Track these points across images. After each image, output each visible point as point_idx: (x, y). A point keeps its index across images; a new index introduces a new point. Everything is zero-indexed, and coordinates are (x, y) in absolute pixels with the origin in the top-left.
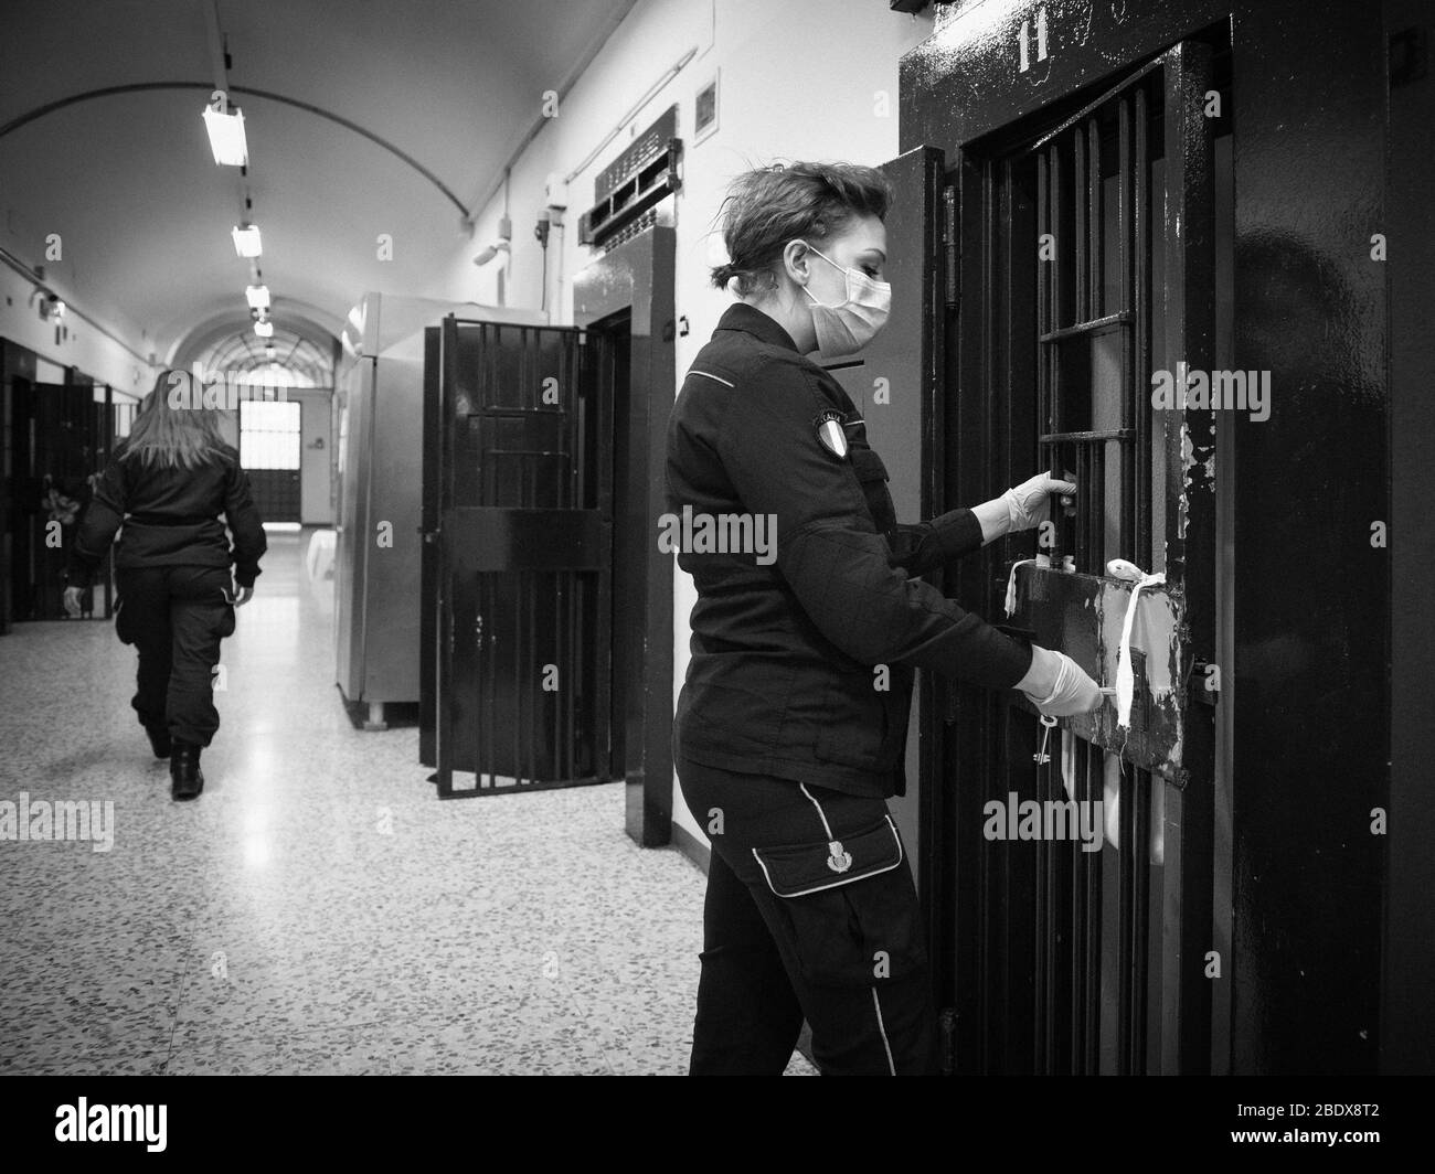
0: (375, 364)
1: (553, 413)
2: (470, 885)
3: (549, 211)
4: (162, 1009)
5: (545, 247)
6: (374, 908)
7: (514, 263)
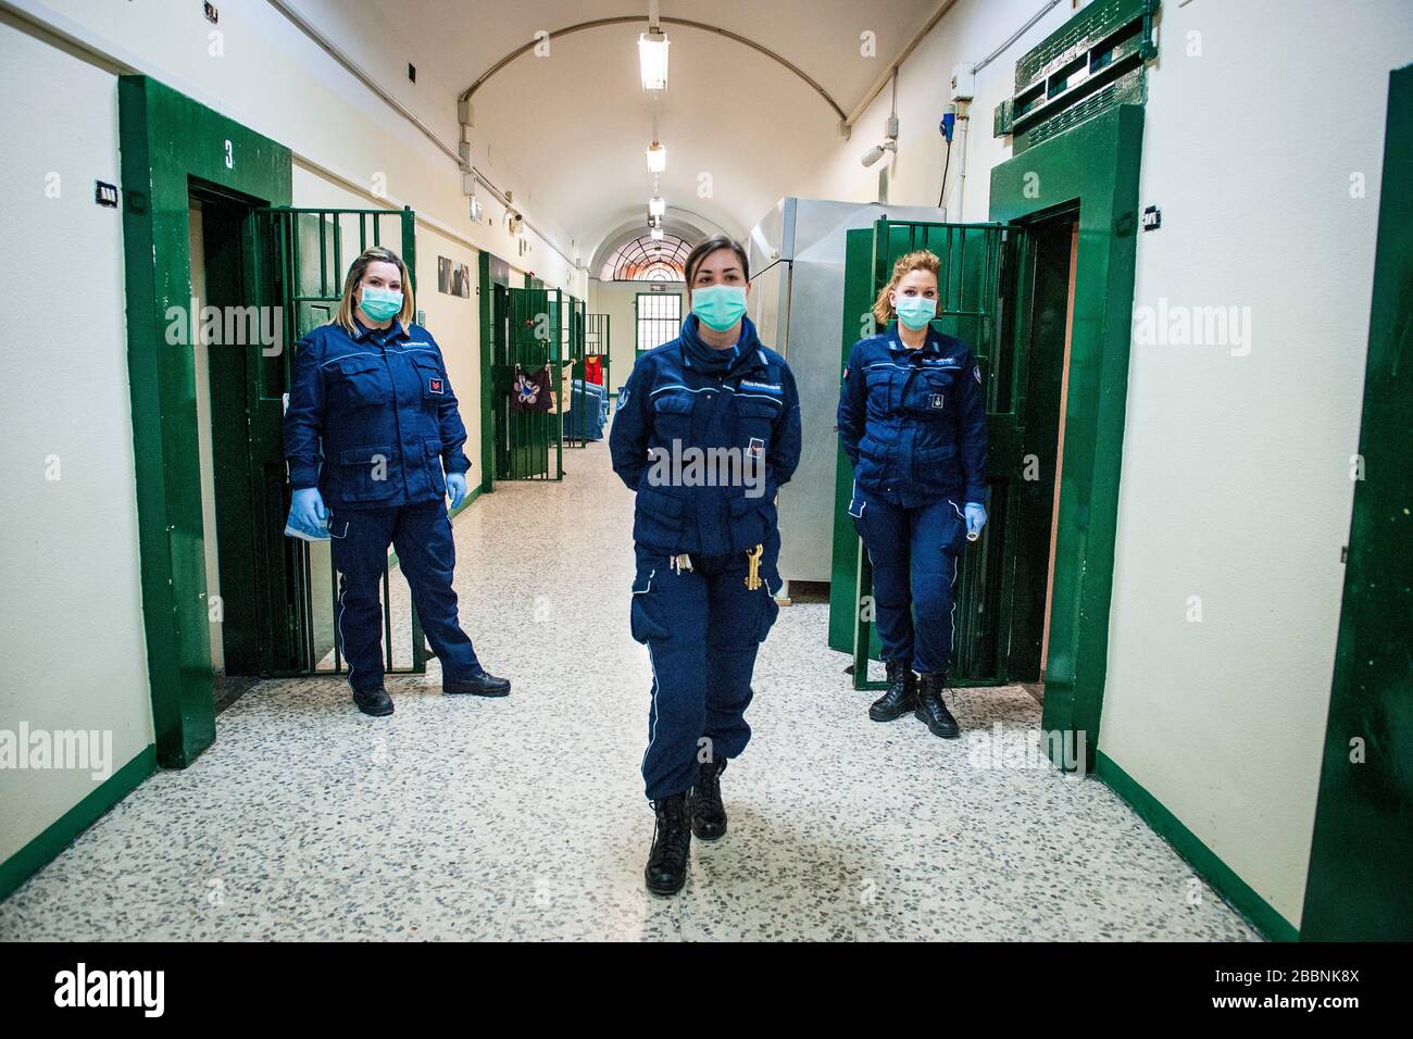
0: (791, 268)
1: (973, 315)
2: (911, 801)
3: (954, 103)
4: (667, 920)
5: (949, 141)
6: (829, 819)
7: (898, 163)
